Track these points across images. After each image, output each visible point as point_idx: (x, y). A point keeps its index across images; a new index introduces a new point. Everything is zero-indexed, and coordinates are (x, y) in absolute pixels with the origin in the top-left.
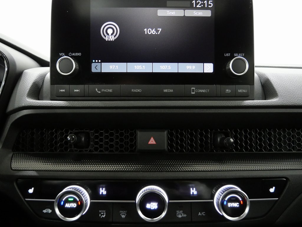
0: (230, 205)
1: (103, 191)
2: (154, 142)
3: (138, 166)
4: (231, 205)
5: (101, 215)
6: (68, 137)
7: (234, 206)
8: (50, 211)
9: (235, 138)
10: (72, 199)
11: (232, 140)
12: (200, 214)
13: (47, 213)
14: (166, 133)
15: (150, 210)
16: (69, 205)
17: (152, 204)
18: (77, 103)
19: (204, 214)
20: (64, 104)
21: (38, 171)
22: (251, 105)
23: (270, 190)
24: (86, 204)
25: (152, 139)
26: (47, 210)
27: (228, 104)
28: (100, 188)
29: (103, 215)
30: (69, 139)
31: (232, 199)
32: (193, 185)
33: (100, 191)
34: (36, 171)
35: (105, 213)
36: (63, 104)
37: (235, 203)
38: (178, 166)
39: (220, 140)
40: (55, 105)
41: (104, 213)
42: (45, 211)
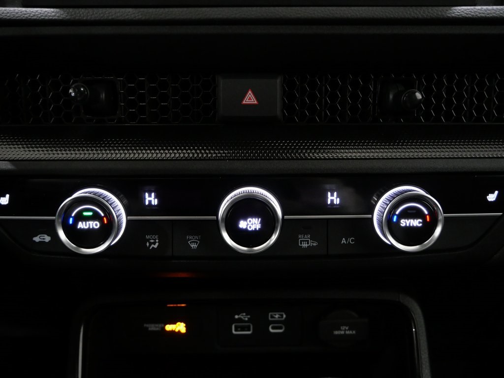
0: (404, 223)
1: (151, 199)
2: (254, 101)
3: (219, 153)
4: (406, 222)
5: (151, 244)
6: (71, 91)
7: (411, 225)
8: (47, 239)
9: (427, 92)
10: (90, 214)
11: (419, 96)
12: (344, 241)
13: (42, 243)
14: (279, 81)
15: (245, 231)
16: (86, 225)
17: (250, 221)
18: (83, 14)
19: (352, 241)
20: (55, 16)
21: (13, 160)
22: (467, 16)
23: (488, 197)
24: (118, 222)
25: (250, 94)
26: (42, 238)
27: (416, 14)
28: (145, 192)
29: (154, 243)
30: (73, 94)
31: (409, 211)
32: (333, 186)
33: (145, 199)
34: (8, 160)
35: (157, 241)
36: (53, 14)
37: (415, 220)
38: (306, 152)
39: (394, 97)
40: (35, 17)
41: (155, 240)
42: (37, 239)
